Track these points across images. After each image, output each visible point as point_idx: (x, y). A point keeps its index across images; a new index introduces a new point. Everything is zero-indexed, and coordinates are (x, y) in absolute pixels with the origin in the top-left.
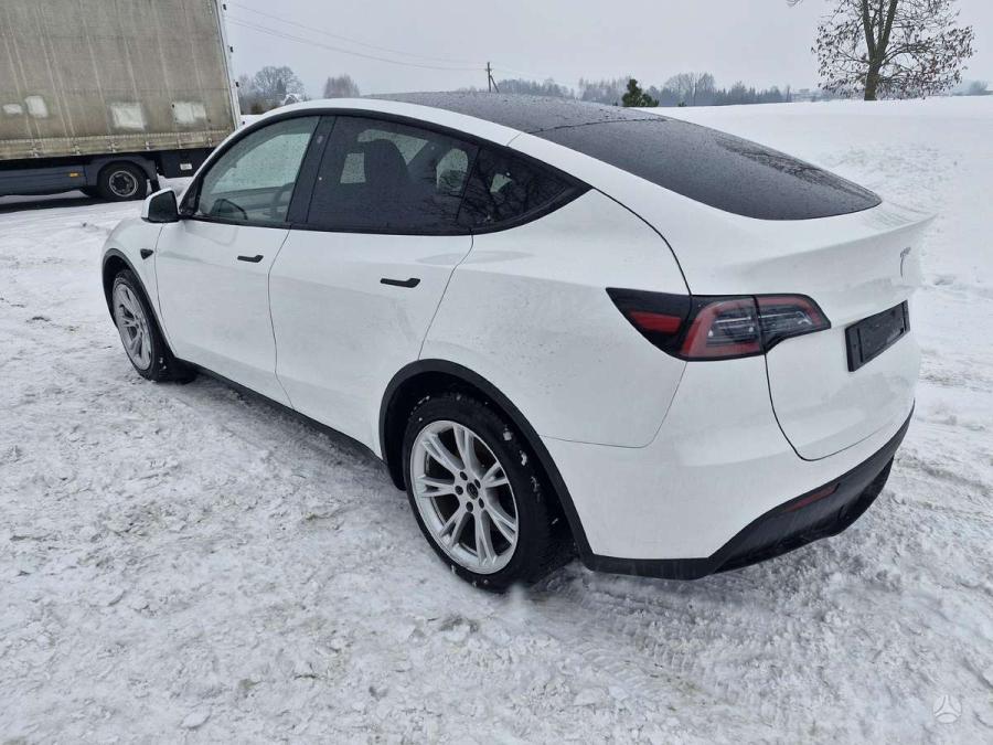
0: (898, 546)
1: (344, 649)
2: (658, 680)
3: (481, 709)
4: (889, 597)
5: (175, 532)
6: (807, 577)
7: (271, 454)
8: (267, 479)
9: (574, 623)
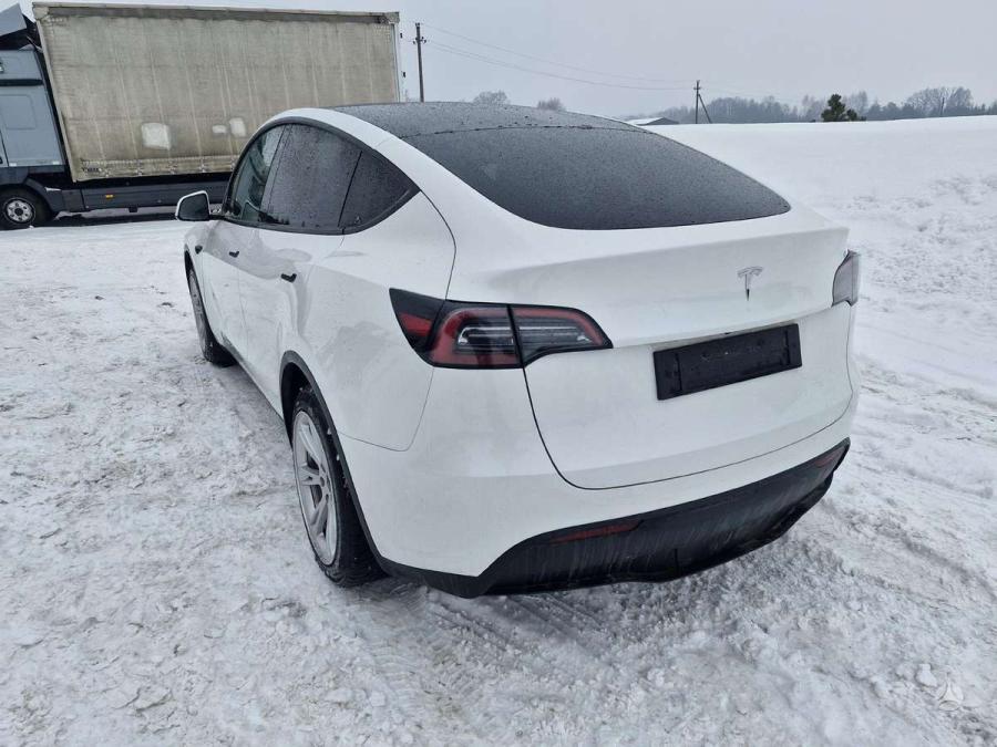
0: (801, 619)
1: (181, 608)
2: (428, 696)
3: (250, 684)
4: (746, 669)
5: (131, 488)
6: (666, 629)
7: (253, 434)
8: (234, 455)
9: (394, 627)
